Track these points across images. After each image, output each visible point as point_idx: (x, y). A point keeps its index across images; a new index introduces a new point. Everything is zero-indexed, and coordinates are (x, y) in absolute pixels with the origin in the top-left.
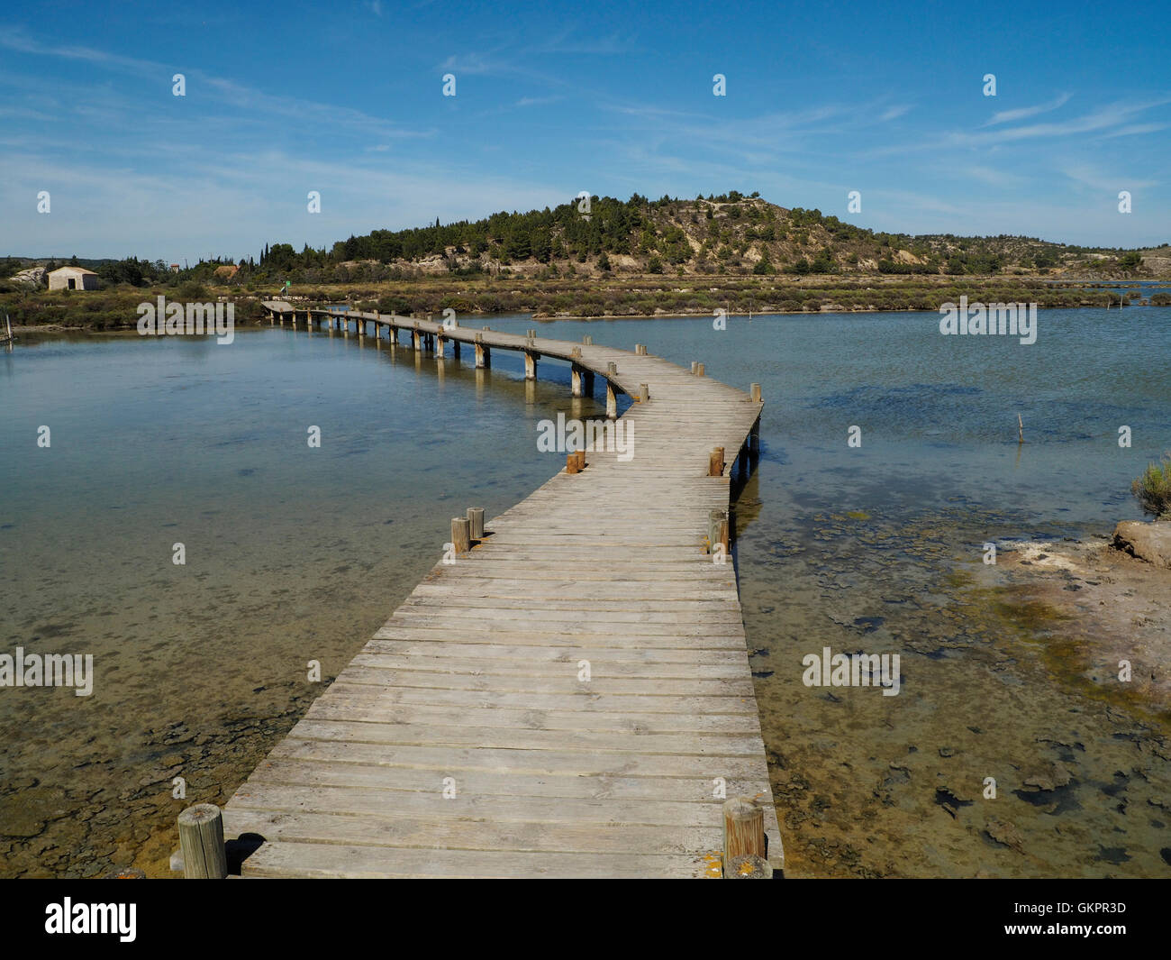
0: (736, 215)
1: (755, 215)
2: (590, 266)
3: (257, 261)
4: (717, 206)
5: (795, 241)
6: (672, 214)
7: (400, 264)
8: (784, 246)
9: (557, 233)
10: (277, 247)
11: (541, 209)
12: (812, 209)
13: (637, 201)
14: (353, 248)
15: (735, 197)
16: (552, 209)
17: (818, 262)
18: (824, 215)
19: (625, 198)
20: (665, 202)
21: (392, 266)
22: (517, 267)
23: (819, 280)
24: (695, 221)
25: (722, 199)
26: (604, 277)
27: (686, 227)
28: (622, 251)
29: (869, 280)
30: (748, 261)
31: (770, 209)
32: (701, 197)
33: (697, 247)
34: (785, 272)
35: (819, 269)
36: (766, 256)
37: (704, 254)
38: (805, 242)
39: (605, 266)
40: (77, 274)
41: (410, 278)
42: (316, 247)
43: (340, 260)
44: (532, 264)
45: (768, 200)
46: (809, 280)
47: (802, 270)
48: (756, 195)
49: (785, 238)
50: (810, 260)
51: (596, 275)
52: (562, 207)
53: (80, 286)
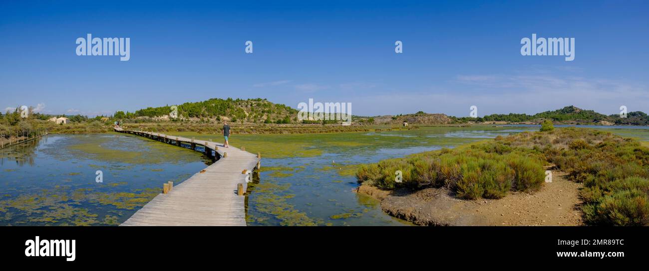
0: (258, 105)
1: (265, 105)
2: (214, 119)
3: (113, 116)
4: (254, 102)
5: (277, 113)
6: (240, 104)
7: (155, 118)
8: (274, 115)
9: (203, 109)
10: (119, 112)
11: (199, 102)
12: (282, 104)
13: (229, 100)
14: (141, 113)
15: (259, 100)
16: (203, 102)
17: (284, 120)
18: (286, 106)
19: (225, 99)
20: (238, 100)
21: (153, 118)
22: (191, 119)
23: (284, 125)
24: (246, 106)
25: (255, 100)
26: (219, 123)
27: (244, 108)
28: (224, 115)
29: (300, 125)
30: (263, 119)
31: (270, 104)
32: (249, 99)
33: (247, 114)
34: (274, 123)
35: (284, 122)
36: (268, 117)
37: (249, 117)
38: (280, 114)
39: (218, 119)
40: (64, 119)
41: (158, 122)
42: (131, 112)
43: (137, 116)
44: (196, 119)
45: (269, 101)
46: (282, 125)
47: (279, 122)
48: (265, 99)
49: (274, 112)
50: (282, 120)
51: (216, 122)
52: (206, 101)
53: (65, 122)
